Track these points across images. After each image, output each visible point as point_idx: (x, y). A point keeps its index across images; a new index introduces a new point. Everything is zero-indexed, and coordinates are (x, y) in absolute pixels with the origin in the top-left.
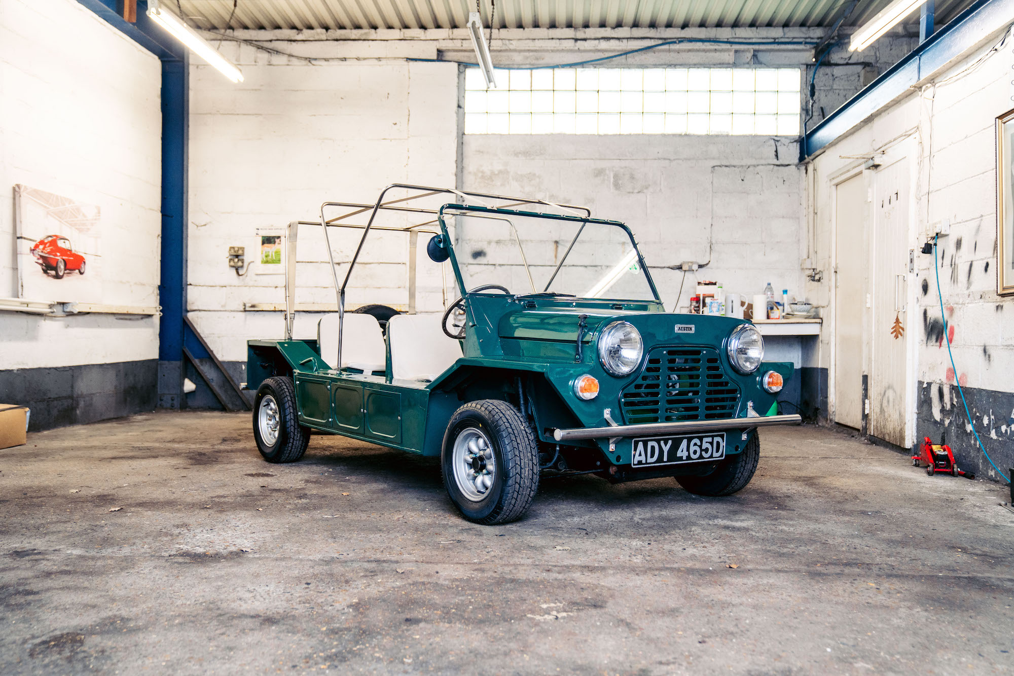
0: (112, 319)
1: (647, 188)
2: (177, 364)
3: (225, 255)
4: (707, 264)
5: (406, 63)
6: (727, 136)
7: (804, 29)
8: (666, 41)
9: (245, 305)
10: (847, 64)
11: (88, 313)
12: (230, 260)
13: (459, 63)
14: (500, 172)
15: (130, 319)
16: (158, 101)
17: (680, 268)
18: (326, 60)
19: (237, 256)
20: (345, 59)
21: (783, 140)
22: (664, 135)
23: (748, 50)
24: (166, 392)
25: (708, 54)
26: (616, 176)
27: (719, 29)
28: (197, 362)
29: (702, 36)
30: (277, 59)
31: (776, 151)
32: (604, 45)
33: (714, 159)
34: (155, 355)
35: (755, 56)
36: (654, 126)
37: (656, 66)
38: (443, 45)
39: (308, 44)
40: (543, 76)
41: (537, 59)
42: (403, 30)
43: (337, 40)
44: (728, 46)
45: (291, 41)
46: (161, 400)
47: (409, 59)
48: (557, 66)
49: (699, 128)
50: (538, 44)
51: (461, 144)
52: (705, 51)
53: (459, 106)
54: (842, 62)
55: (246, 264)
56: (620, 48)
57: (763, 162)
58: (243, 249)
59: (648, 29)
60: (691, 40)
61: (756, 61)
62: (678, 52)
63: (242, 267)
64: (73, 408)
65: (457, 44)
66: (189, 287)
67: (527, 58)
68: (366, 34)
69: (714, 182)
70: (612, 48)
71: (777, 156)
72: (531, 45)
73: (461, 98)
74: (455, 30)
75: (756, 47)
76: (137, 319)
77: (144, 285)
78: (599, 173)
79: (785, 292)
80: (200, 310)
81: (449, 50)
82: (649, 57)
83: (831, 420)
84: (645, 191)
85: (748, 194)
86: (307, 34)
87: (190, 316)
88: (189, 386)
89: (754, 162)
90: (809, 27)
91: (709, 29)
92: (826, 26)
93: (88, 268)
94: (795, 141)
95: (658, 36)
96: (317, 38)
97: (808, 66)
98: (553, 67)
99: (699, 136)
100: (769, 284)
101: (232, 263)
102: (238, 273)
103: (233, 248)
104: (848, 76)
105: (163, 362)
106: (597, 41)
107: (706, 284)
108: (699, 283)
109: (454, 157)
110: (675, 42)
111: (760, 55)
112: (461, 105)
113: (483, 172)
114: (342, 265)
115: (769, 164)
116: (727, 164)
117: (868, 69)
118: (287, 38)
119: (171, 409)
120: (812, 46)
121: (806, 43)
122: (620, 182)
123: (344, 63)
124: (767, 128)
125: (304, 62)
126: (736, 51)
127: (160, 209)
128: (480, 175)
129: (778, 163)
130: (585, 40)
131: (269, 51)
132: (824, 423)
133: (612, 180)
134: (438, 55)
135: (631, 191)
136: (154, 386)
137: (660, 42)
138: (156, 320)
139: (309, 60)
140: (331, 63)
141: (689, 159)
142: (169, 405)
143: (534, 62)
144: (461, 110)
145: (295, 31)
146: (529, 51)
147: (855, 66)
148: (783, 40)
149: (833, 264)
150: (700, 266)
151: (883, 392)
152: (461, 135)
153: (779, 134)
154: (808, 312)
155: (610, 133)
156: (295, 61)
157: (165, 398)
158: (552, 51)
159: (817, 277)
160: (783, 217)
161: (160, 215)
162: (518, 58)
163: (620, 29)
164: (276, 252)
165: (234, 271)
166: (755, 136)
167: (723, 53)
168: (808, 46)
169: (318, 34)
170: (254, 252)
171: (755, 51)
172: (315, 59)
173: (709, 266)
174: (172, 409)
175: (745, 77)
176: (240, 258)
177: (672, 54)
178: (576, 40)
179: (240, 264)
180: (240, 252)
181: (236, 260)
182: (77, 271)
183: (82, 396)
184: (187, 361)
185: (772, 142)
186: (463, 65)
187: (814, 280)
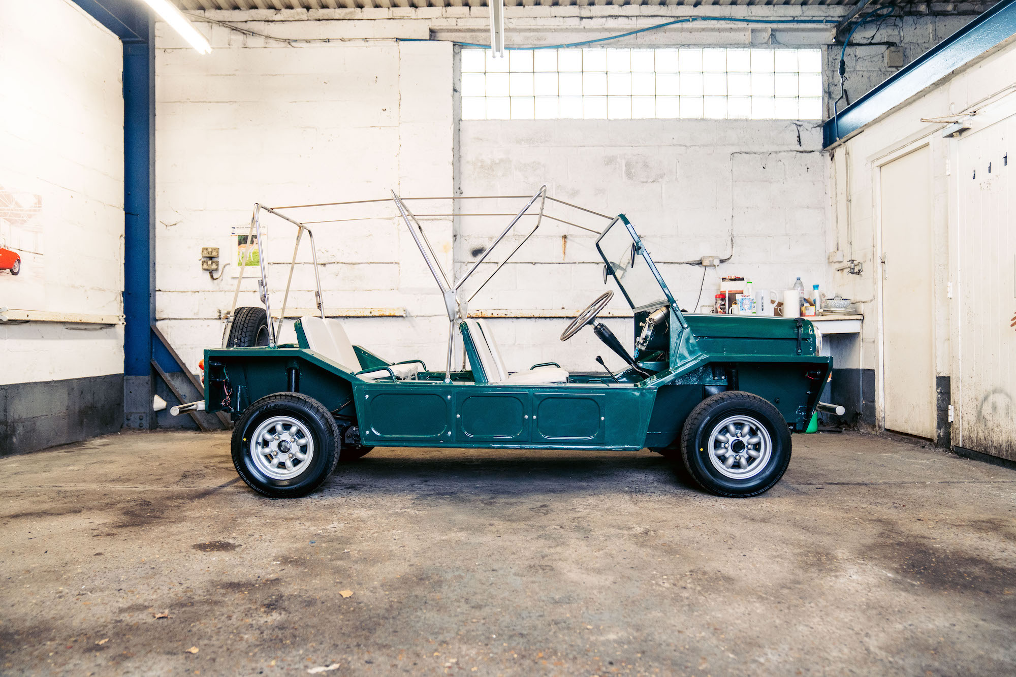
0: (61, 328)
1: (662, 177)
2: (145, 379)
3: (197, 257)
4: (729, 259)
5: (395, 44)
6: (746, 120)
7: (823, 7)
8: (678, 20)
9: (220, 312)
10: (870, 44)
11: (27, 322)
12: (203, 262)
13: (455, 44)
14: (501, 161)
15: (85, 329)
16: (120, 86)
17: (700, 263)
18: (308, 41)
19: (211, 258)
20: (328, 40)
21: (805, 125)
22: (679, 120)
23: (765, 30)
24: (134, 410)
25: (722, 34)
26: (628, 165)
27: (733, 6)
28: (167, 376)
29: (717, 15)
30: (252, 41)
31: (799, 137)
32: (611, 23)
33: (733, 145)
34: (120, 369)
35: (772, 35)
36: (668, 110)
37: (668, 46)
38: (436, 24)
39: (287, 24)
40: (546, 57)
41: (538, 39)
42: (392, 9)
43: (319, 20)
44: (744, 25)
45: (268, 21)
46: (128, 420)
47: (399, 40)
48: (561, 46)
49: (716, 111)
50: (540, 23)
51: (458, 131)
52: (719, 30)
53: (455, 90)
54: (865, 41)
55: (220, 268)
56: (629, 27)
57: (786, 148)
58: (217, 250)
59: (658, 7)
60: (705, 18)
61: (774, 41)
62: (691, 31)
63: (217, 270)
64: (7, 437)
65: (451, 23)
66: (157, 293)
67: (528, 38)
68: (351, 13)
69: (734, 170)
70: (621, 27)
71: (799, 141)
72: (532, 23)
73: (457, 82)
74: (449, 8)
75: (774, 26)
76: (95, 329)
77: (104, 290)
78: (610, 161)
79: (816, 287)
80: (170, 319)
81: (442, 30)
82: (659, 37)
83: (880, 427)
84: (660, 180)
85: (770, 182)
86: (285, 13)
87: (159, 325)
88: (159, 403)
89: (776, 149)
90: (829, 5)
91: (723, 7)
92: (846, 4)
93: (24, 268)
94: (819, 126)
95: (669, 14)
96: (297, 18)
97: (829, 46)
98: (557, 47)
99: (716, 121)
100: (798, 279)
101: (205, 266)
102: (212, 277)
103: (207, 249)
104: (871, 57)
105: (129, 377)
106: (605, 19)
107: (731, 280)
108: (724, 279)
109: (450, 145)
110: (688, 21)
111: (778, 34)
112: (457, 88)
113: (482, 161)
114: (327, 265)
115: (791, 151)
116: (747, 151)
117: (892, 48)
118: (264, 18)
119: (139, 430)
120: (833, 25)
121: (827, 21)
122: (633, 171)
123: (327, 44)
124: (788, 112)
125: (283, 44)
126: (753, 31)
127: (123, 206)
128: (480, 164)
129: (801, 149)
130: (591, 18)
131: (244, 33)
132: (869, 430)
133: (624, 168)
134: (431, 35)
135: (645, 180)
136: (119, 404)
137: (672, 20)
138: (120, 330)
139: (289, 41)
140: (313, 44)
141: (706, 146)
142: (137, 425)
143: (535, 42)
144: (457, 94)
145: (273, 11)
146: (530, 30)
147: (879, 46)
148: (802, 18)
149: (879, 254)
150: (722, 261)
151: (981, 397)
152: (458, 121)
153: (801, 118)
154: (846, 307)
155: (620, 118)
156: (272, 43)
157: (132, 418)
158: (555, 30)
159: (856, 270)
160: (808, 207)
161: (123, 213)
162: (517, 38)
163: (628, 6)
164: (254, 253)
165: (207, 275)
166: (776, 121)
167: (738, 33)
168: (829, 25)
169: (298, 14)
170: (230, 253)
171: (773, 30)
172: (296, 41)
173: (730, 260)
174: (140, 428)
175: (763, 57)
176: (214, 260)
177: (684, 34)
178: (582, 18)
179: (214, 266)
180: (214, 254)
181: (210, 262)
182: (8, 270)
183: (20, 420)
184: (156, 375)
185: (794, 127)
186: (459, 46)
187: (852, 273)
